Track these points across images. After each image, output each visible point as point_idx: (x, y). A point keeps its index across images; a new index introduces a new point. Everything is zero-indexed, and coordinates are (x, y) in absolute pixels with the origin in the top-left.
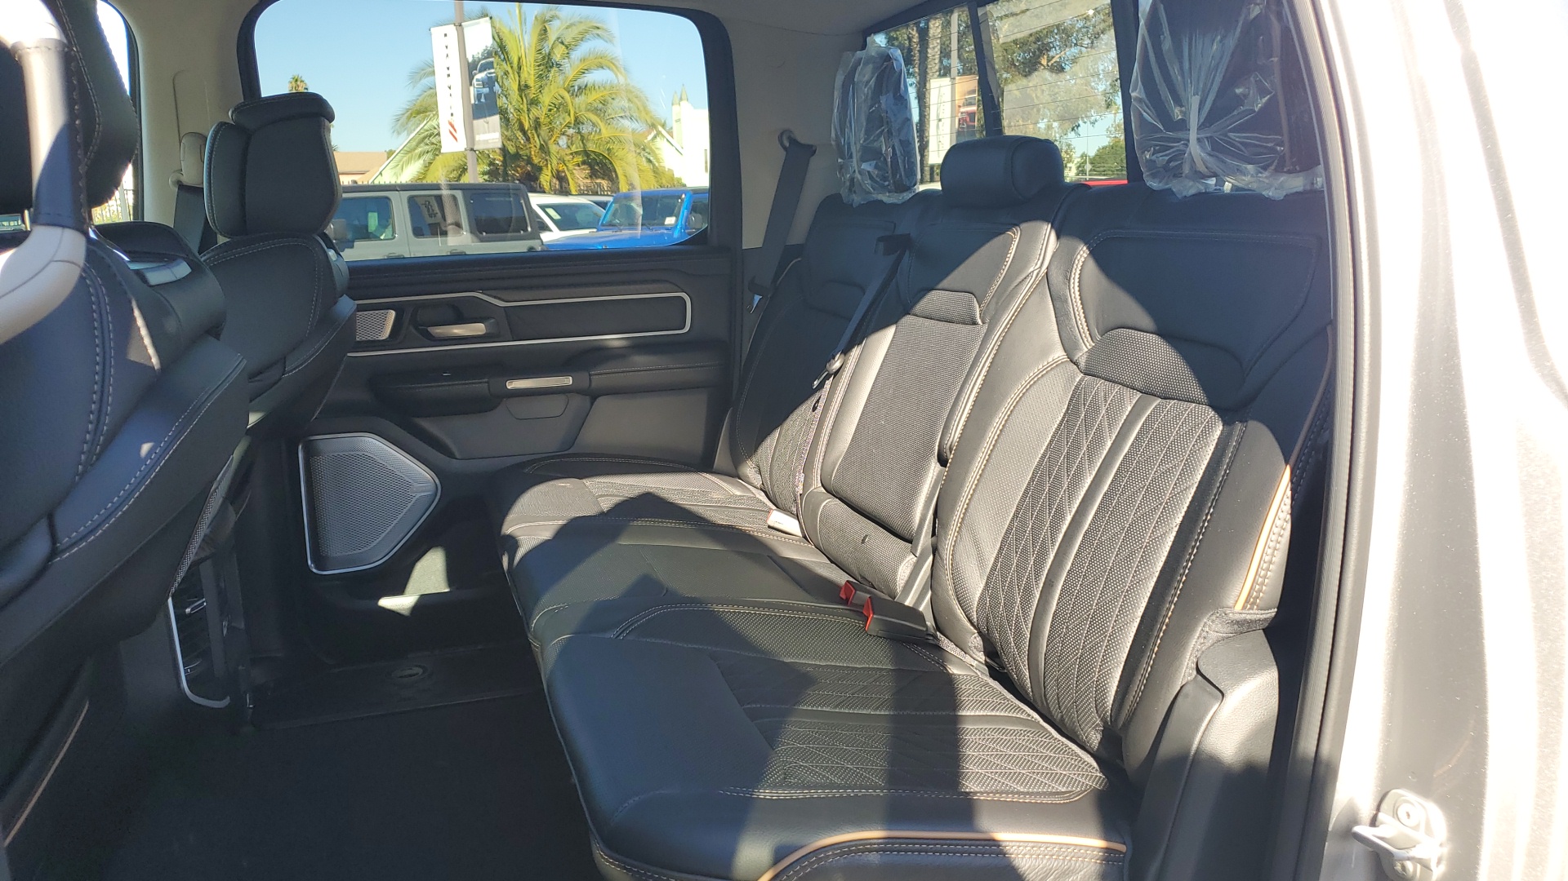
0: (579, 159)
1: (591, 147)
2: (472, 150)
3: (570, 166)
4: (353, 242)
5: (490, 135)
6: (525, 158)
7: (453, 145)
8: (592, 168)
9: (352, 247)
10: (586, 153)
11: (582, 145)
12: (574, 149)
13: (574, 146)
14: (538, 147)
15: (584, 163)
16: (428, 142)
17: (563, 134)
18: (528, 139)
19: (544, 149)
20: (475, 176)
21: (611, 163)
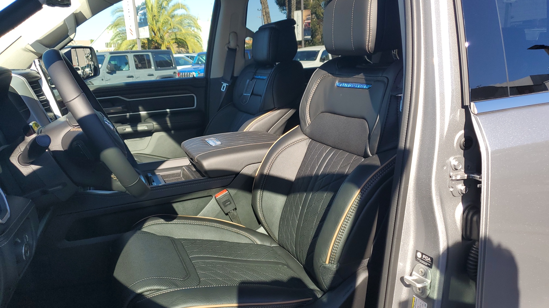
0: (174, 41)
1: (178, 37)
2: (139, 38)
3: (171, 43)
4: (116, 71)
5: (145, 33)
6: (155, 41)
7: (131, 36)
8: (178, 44)
9: (116, 73)
10: (176, 39)
11: (175, 36)
12: (172, 38)
13: (172, 36)
14: (159, 37)
15: (175, 42)
16: (119, 36)
17: (168, 32)
18: (155, 34)
19: (161, 38)
20: (138, 48)
21: (186, 42)
